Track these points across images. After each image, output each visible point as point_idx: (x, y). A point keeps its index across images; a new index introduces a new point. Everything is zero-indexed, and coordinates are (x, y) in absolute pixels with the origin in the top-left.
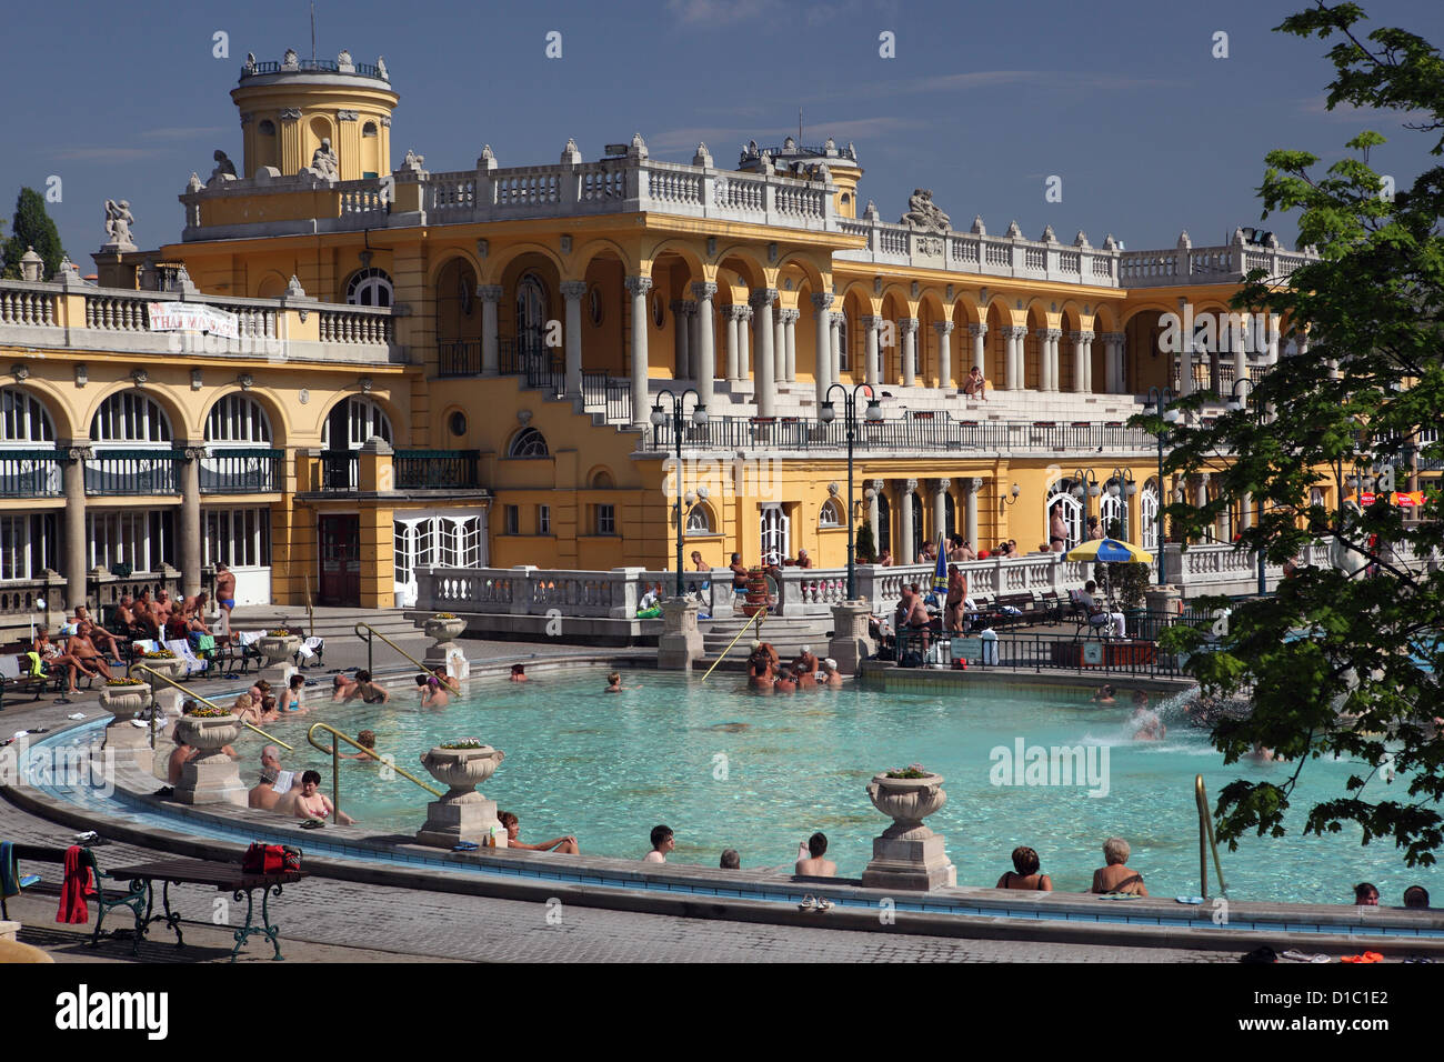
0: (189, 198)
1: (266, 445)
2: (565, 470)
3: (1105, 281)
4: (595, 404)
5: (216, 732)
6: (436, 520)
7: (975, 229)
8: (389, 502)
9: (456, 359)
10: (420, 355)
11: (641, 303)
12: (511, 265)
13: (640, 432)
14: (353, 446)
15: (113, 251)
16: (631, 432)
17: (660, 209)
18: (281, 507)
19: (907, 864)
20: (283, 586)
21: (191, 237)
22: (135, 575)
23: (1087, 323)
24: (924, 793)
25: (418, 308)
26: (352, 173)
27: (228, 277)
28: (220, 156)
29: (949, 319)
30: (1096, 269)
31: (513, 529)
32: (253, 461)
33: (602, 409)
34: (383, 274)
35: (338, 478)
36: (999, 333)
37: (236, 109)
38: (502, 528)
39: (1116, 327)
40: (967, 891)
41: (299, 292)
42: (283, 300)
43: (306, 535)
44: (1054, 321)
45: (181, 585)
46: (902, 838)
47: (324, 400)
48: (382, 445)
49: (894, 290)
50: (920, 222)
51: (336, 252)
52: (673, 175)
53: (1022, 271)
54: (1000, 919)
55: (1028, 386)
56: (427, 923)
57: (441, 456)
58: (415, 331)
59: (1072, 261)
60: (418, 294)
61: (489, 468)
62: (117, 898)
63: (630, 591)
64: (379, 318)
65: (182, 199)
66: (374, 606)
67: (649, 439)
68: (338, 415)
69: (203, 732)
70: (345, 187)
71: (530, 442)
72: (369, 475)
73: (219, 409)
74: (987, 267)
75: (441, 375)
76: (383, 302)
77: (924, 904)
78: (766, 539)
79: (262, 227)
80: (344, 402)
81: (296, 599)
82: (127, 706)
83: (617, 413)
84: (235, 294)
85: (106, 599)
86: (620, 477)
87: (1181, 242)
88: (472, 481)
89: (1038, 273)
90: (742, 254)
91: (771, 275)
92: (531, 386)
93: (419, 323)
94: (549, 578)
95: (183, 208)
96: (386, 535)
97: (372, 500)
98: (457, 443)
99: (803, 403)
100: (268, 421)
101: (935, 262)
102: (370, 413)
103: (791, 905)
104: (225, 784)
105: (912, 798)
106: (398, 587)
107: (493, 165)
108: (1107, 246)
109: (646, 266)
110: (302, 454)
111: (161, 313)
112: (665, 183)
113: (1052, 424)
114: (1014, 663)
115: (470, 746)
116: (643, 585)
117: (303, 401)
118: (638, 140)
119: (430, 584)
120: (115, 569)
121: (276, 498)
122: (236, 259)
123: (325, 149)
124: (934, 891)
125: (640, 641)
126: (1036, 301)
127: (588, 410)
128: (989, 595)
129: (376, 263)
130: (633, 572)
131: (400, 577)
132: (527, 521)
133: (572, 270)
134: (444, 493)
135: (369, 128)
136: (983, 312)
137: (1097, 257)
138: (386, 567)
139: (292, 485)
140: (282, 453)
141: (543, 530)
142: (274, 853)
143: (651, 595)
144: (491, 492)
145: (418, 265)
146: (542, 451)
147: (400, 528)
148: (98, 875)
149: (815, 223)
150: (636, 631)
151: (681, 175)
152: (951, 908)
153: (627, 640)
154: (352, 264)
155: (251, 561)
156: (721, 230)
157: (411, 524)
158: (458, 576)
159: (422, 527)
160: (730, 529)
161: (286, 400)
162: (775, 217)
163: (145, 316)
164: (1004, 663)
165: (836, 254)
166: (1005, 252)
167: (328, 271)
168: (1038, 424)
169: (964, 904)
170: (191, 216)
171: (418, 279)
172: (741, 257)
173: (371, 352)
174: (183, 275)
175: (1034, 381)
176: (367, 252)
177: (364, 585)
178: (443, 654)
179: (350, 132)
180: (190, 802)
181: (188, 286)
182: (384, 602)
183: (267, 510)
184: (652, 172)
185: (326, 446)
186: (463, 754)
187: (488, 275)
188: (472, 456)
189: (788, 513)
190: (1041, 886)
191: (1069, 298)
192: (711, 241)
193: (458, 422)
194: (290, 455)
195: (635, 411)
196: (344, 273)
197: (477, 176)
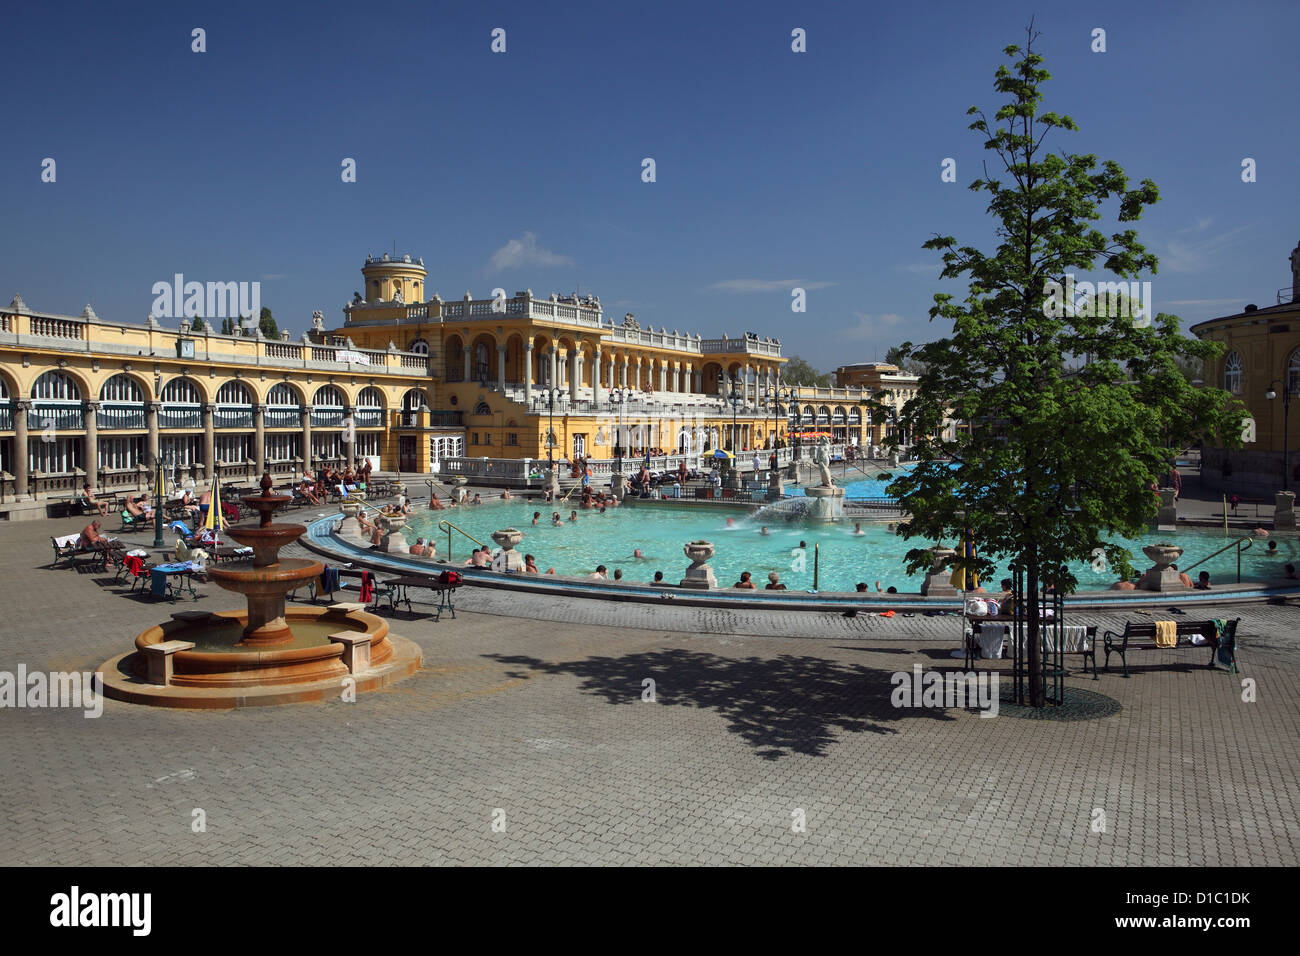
0: (347, 310)
1: (380, 408)
2: (498, 419)
3: (696, 350)
4: (509, 393)
5: (397, 523)
6: (446, 438)
7: (649, 329)
8: (429, 431)
9: (453, 374)
10: (439, 374)
11: (529, 353)
12: (476, 339)
13: (528, 405)
14: (412, 409)
15: (316, 330)
16: (525, 405)
17: (538, 318)
18: (384, 433)
19: (700, 579)
20: (386, 464)
21: (347, 325)
22: (329, 458)
23: (689, 367)
24: (708, 551)
25: (439, 355)
26: (408, 301)
27: (362, 341)
28: (356, 294)
29: (639, 363)
30: (693, 346)
31: (476, 442)
32: (374, 414)
33: (512, 396)
34: (424, 341)
35: (407, 421)
36: (658, 368)
37: (363, 276)
38: (471, 442)
39: (699, 369)
40: (725, 590)
41: (393, 347)
42: (387, 350)
43: (395, 444)
44: (677, 365)
45: (347, 463)
46: (698, 569)
47: (402, 390)
48: (426, 408)
49: (620, 352)
50: (629, 326)
51: (406, 332)
52: (542, 304)
53: (666, 346)
54: (744, 601)
55: (668, 390)
56: (506, 603)
57: (448, 413)
58: (438, 364)
59: (684, 343)
60: (439, 349)
61: (467, 418)
62: (383, 592)
63: (527, 467)
64: (423, 358)
65: (344, 310)
66: (422, 472)
67: (531, 408)
68: (407, 397)
69: (391, 523)
70: (409, 306)
71: (483, 408)
72: (420, 420)
73: (362, 394)
74: (654, 344)
75: (447, 381)
76: (425, 352)
77: (707, 595)
78: (575, 448)
79: (377, 322)
80: (409, 391)
81: (391, 469)
82: (350, 512)
83: (518, 397)
84: (365, 347)
85: (318, 468)
86: (519, 423)
87: (724, 337)
88: (460, 423)
89: (671, 347)
90: (567, 336)
91: (578, 344)
92: (484, 386)
93: (439, 361)
94: (494, 462)
95: (344, 314)
96: (427, 444)
97: (421, 430)
98: (454, 408)
99: (587, 395)
100: (381, 398)
101: (635, 341)
102: (419, 396)
103: (658, 596)
104: (400, 544)
105: (702, 553)
106: (431, 465)
107: (470, 299)
108: (696, 338)
109: (532, 339)
110: (394, 412)
111: (341, 355)
112: (539, 308)
113: (681, 405)
114: (687, 497)
115: (511, 531)
116: (532, 465)
117: (394, 391)
118: (529, 291)
119: (444, 463)
120: (321, 456)
121: (383, 429)
122: (365, 334)
123: (399, 292)
124: (711, 590)
125: (530, 487)
126: (671, 357)
127: (507, 396)
128: (663, 470)
129: (422, 337)
130: (528, 460)
131: (432, 461)
132: (482, 439)
133: (501, 341)
134: (449, 428)
135: (416, 284)
136: (652, 361)
137: (693, 342)
138: (427, 457)
139: (389, 424)
140: (386, 411)
141: (488, 443)
142: (453, 576)
143: (534, 469)
144: (467, 428)
145: (439, 338)
146: (488, 412)
147: (432, 441)
148: (376, 583)
149: (594, 325)
150: (529, 483)
151: (545, 305)
152: (719, 596)
153: (526, 487)
154: (413, 337)
155: (373, 454)
156: (560, 327)
157: (437, 440)
158: (456, 460)
159: (441, 441)
160: (562, 444)
161: (387, 390)
162: (580, 322)
163: (335, 356)
164: (682, 497)
165: (602, 337)
166: (660, 338)
167: (403, 340)
168: (676, 405)
169: (724, 595)
170: (347, 318)
171: (439, 343)
172: (567, 338)
173: (420, 372)
174: (349, 340)
175: (669, 388)
176: (419, 332)
177: (418, 464)
178: (459, 491)
179: (408, 286)
180: (386, 551)
181: (351, 344)
182: (426, 470)
183: (380, 434)
184: (534, 303)
185: (402, 409)
186: (509, 534)
187: (467, 341)
188: (460, 413)
189: (584, 437)
190: (750, 587)
191: (683, 357)
192: (556, 331)
193: (454, 400)
194: (389, 412)
195: (526, 397)
196: (408, 341)
197: (464, 303)
